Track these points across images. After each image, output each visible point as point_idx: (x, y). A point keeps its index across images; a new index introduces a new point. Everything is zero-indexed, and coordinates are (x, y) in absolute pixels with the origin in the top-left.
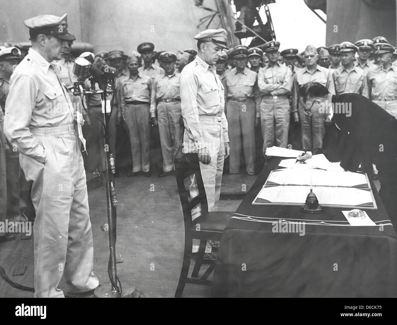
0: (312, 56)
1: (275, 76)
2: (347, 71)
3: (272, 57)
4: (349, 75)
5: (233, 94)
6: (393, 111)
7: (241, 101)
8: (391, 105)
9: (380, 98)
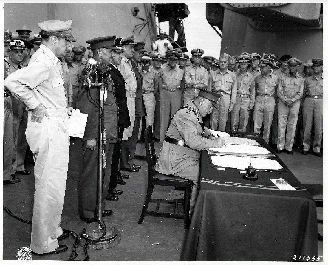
0: (225, 62)
1: (198, 74)
2: (242, 74)
3: (196, 60)
4: (243, 78)
5: (167, 85)
6: (270, 105)
7: (173, 91)
8: (269, 100)
9: (262, 95)
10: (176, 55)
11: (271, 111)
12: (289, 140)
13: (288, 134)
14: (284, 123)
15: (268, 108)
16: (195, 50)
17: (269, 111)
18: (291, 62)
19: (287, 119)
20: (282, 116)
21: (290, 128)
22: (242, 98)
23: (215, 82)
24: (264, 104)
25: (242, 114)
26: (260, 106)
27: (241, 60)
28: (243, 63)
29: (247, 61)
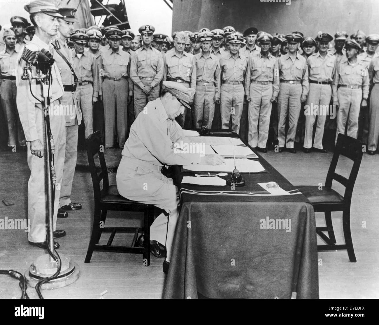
2: (205, 57)
3: (146, 39)
4: (206, 61)
5: (108, 72)
6: (239, 94)
7: (116, 80)
8: (238, 88)
9: (229, 82)
10: (119, 33)
11: (240, 102)
12: (262, 136)
13: (261, 128)
14: (256, 115)
15: (237, 99)
16: (143, 27)
17: (239, 102)
18: (263, 39)
19: (259, 110)
20: (253, 106)
21: (263, 120)
22: (206, 87)
23: (170, 67)
24: (232, 93)
25: (206, 107)
26: (228, 96)
27: (202, 38)
28: (205, 42)
29: (210, 39)
